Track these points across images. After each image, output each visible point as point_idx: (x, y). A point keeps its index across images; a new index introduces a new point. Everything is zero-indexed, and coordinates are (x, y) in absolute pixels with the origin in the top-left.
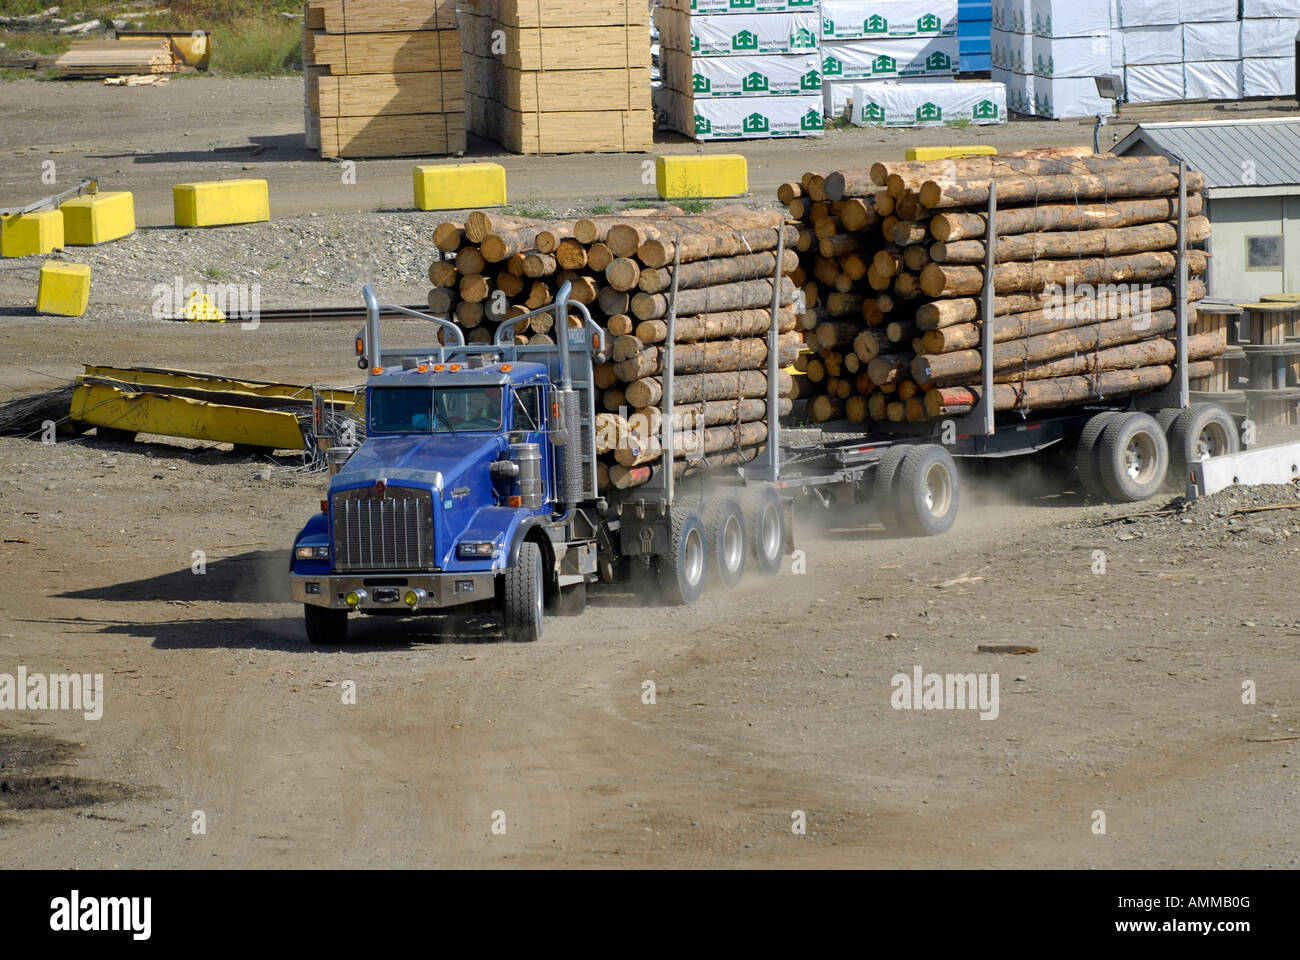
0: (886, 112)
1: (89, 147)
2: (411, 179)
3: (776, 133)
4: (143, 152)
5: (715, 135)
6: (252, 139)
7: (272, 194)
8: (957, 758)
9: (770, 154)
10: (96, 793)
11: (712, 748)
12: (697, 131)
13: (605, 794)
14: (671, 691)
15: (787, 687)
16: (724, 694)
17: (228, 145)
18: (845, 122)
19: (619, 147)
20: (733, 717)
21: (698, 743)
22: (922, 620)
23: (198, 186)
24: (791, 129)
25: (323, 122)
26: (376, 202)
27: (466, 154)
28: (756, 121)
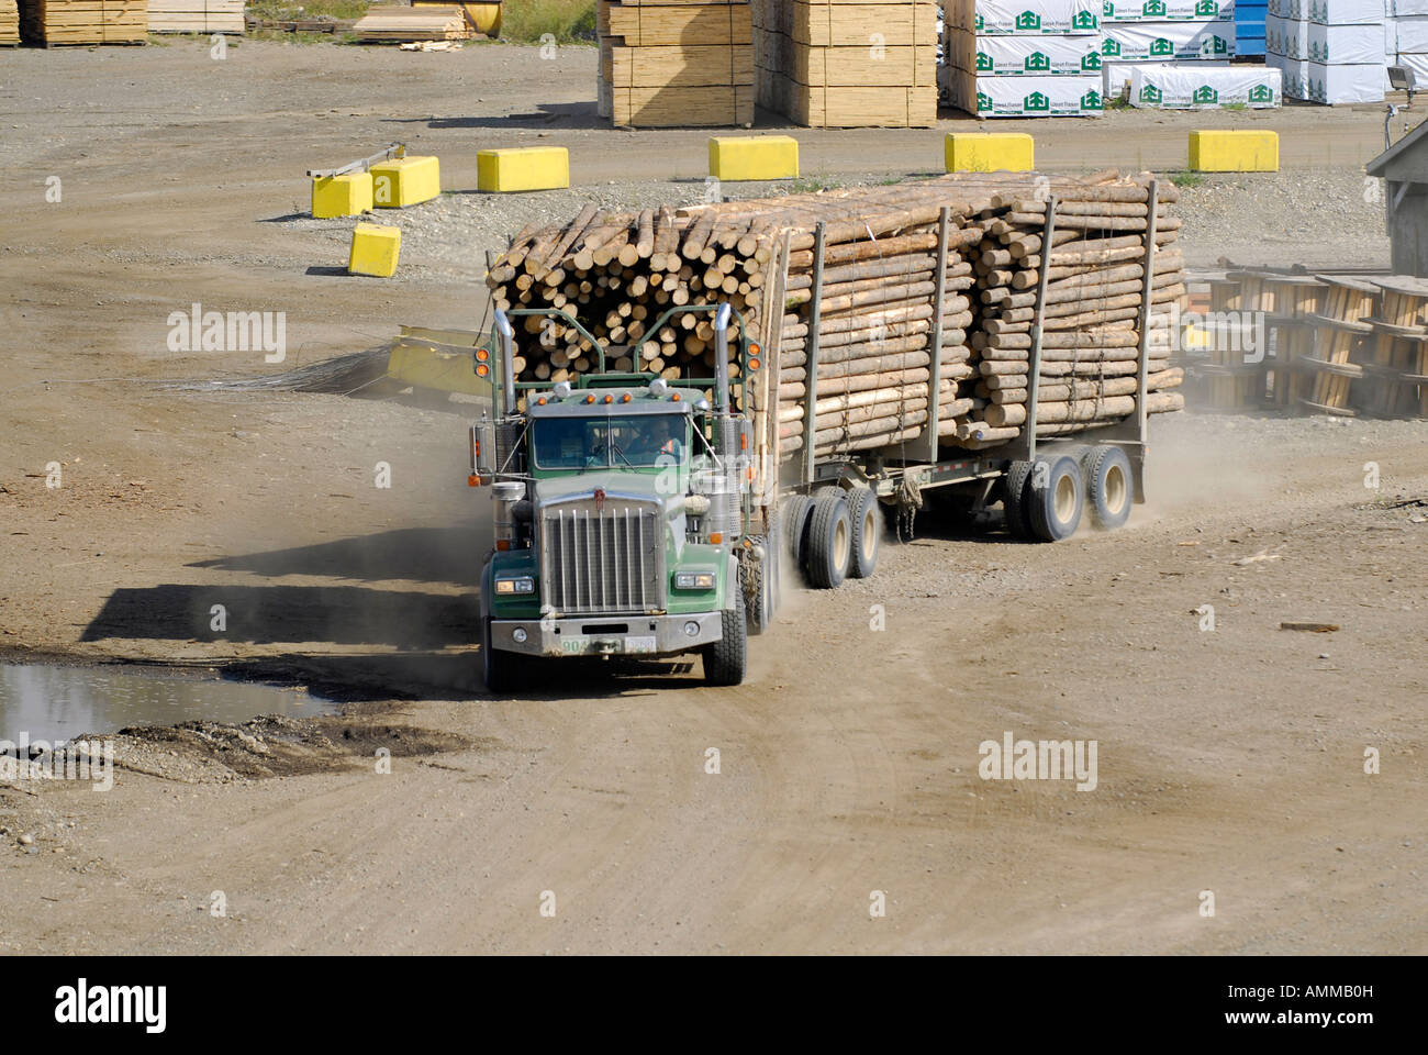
0: (1163, 94)
1: (387, 111)
2: (707, 150)
3: (1057, 112)
4: (440, 117)
5: (996, 112)
6: (542, 107)
7: (572, 162)
8: (1267, 733)
9: (1051, 132)
10: (435, 743)
11: (1028, 717)
12: (979, 108)
13: (927, 759)
14: (984, 660)
15: (1097, 659)
16: (1035, 664)
17: (522, 112)
18: (1123, 102)
19: (903, 122)
20: (1046, 686)
21: (1014, 711)
22: (1224, 596)
23: (503, 154)
24: (1070, 108)
25: (616, 92)
26: (672, 171)
27: (753, 127)
28: (1037, 100)
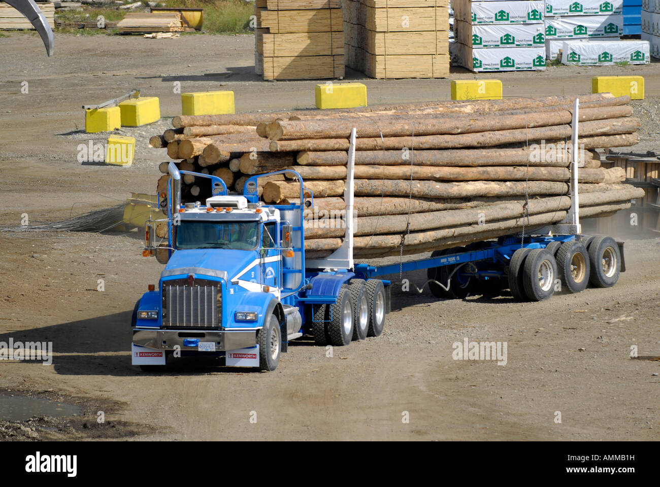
0: (581, 57)
1: (135, 72)
2: (314, 92)
3: (519, 68)
4: (165, 76)
5: (484, 69)
7: (236, 99)
8: (619, 418)
9: (515, 80)
10: (136, 430)
11: (480, 410)
12: (475, 67)
13: (420, 435)
14: (457, 378)
15: (522, 377)
16: (486, 380)
17: (212, 72)
18: (558, 62)
19: (430, 75)
20: (492, 393)
21: (472, 407)
22: (599, 341)
23: (196, 95)
24: (527, 66)
25: (265, 59)
26: (294, 104)
27: (344, 79)
28: (507, 61)
